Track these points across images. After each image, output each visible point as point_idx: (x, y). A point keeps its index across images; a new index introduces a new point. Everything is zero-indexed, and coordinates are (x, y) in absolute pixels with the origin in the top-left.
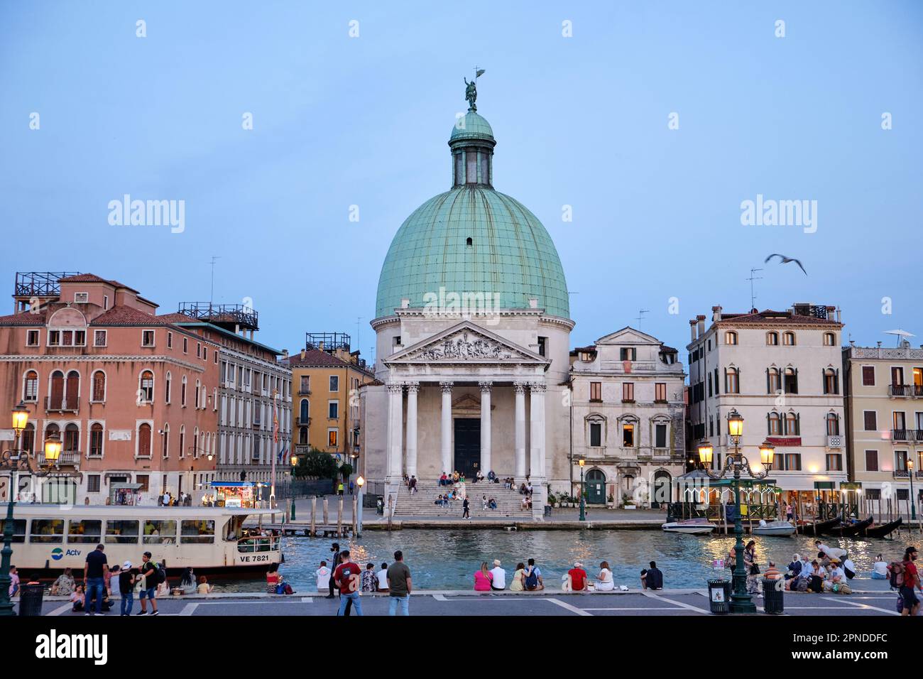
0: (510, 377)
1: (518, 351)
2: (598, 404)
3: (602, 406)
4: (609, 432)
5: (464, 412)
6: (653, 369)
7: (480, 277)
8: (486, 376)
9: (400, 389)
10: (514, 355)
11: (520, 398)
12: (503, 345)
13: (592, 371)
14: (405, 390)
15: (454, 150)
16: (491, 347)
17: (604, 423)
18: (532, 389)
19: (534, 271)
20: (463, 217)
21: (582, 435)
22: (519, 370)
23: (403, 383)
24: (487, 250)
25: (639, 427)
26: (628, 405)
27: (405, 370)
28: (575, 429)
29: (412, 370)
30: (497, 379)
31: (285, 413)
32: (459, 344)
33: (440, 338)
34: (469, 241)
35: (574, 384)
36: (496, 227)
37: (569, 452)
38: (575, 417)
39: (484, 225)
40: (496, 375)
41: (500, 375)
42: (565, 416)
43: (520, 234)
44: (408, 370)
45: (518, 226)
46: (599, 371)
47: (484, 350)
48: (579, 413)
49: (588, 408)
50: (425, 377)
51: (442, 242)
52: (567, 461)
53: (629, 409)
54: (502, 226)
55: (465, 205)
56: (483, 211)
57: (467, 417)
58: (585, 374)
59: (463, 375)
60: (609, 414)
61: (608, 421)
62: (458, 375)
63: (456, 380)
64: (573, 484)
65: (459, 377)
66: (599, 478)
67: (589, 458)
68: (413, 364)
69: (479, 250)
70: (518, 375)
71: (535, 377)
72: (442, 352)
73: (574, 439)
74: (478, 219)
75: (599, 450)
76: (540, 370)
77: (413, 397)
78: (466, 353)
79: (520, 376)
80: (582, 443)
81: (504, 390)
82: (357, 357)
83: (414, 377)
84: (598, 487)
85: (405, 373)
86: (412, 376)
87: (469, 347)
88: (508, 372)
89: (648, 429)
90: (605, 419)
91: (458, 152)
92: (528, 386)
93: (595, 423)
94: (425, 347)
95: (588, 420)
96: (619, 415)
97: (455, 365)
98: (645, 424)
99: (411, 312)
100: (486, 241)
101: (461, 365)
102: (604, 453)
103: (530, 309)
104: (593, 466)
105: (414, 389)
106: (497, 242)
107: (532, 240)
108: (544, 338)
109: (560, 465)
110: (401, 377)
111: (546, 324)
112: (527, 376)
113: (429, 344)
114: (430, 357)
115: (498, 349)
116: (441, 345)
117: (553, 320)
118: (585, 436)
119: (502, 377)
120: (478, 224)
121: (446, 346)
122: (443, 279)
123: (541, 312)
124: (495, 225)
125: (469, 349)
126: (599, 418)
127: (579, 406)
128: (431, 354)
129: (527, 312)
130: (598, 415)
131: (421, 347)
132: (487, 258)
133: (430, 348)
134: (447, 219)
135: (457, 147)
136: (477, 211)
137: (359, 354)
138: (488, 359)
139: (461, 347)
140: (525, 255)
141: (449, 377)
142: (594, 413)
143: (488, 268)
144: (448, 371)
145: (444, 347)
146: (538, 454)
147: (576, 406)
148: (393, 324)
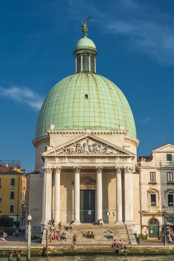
0: (113, 164)
1: (117, 150)
2: (154, 184)
3: (156, 185)
4: (160, 199)
7: (92, 114)
8: (99, 163)
9: (51, 171)
10: (115, 152)
11: (119, 176)
12: (109, 146)
13: (151, 166)
14: (54, 171)
16: (102, 147)
17: (158, 194)
18: (126, 171)
19: (120, 113)
20: (82, 85)
21: (146, 199)
22: (118, 160)
23: (52, 168)
24: (96, 101)
26: (170, 185)
27: (54, 160)
28: (142, 197)
29: (57, 160)
30: (105, 165)
32: (84, 146)
33: (73, 142)
34: (86, 96)
35: (141, 173)
36: (100, 90)
37: (140, 210)
38: (142, 191)
39: (94, 88)
40: (105, 163)
42: (137, 190)
43: (112, 94)
44: (55, 160)
45: (111, 90)
46: (154, 166)
47: (98, 149)
48: (144, 189)
49: (149, 186)
50: (64, 164)
51: (72, 96)
52: (139, 214)
53: (170, 187)
54: (103, 89)
55: (83, 79)
56: (93, 82)
57: (87, 189)
58: (147, 168)
59: (86, 163)
60: (160, 189)
61: (160, 193)
62: (83, 163)
63: (83, 166)
64: (142, 227)
65: (84, 164)
67: (150, 213)
68: (59, 157)
69: (92, 100)
70: (117, 163)
71: (127, 164)
72: (74, 150)
73: (142, 202)
74: (90, 85)
75: (155, 208)
76: (129, 160)
78: (88, 150)
79: (118, 163)
80: (147, 205)
84: (155, 228)
85: (53, 162)
86: (58, 163)
88: (112, 161)
90: (158, 191)
91: (78, 56)
92: (123, 169)
93: (153, 194)
94: (65, 147)
95: (149, 192)
96: (166, 189)
97: (81, 157)
99: (56, 132)
100: (95, 96)
101: (85, 157)
102: (158, 210)
103: (120, 130)
104: (152, 217)
105: (58, 171)
106: (101, 97)
107: (119, 97)
110: (52, 164)
111: (127, 141)
112: (123, 163)
113: (68, 146)
114: (68, 153)
115: (106, 148)
116: (74, 146)
117: (130, 139)
118: (148, 201)
119: (109, 164)
120: (91, 88)
121: (77, 147)
122: (73, 116)
123: (126, 132)
124: (99, 88)
125: (90, 148)
126: (155, 191)
127: (144, 185)
128: (68, 151)
129: (119, 132)
130: (154, 189)
131: (63, 147)
132: (96, 105)
133: (68, 148)
134: (74, 85)
135: (78, 53)
136: (90, 81)
137: (25, 171)
138: (101, 154)
139: (85, 147)
140: (115, 104)
141: (78, 164)
142: (152, 188)
143: (97, 110)
144: (78, 161)
145: (75, 148)
146: (130, 208)
147: (142, 185)
148: (45, 141)
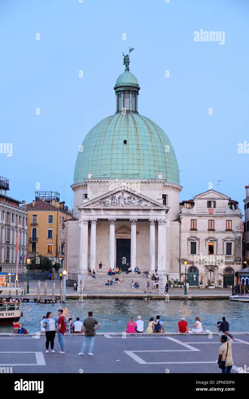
0: (147, 216)
1: (151, 202)
2: (195, 231)
3: (197, 233)
4: (200, 247)
5: (122, 235)
6: (225, 212)
7: (131, 162)
8: (134, 216)
9: (87, 222)
10: (149, 205)
11: (152, 228)
12: (143, 199)
13: (192, 214)
14: (90, 223)
15: (117, 92)
16: (137, 200)
17: (198, 242)
18: (159, 223)
20: (122, 129)
21: (186, 247)
22: (152, 213)
23: (89, 220)
24: (135, 147)
25: (217, 244)
26: (211, 232)
28: (182, 245)
29: (93, 212)
30: (140, 217)
31: (24, 235)
32: (119, 198)
33: (109, 195)
34: (125, 142)
35: (182, 220)
36: (140, 135)
37: (179, 257)
38: (182, 238)
39: (133, 133)
40: (139, 215)
41: (142, 215)
42: (177, 238)
43: (153, 138)
44: (91, 212)
45: (152, 134)
46: (195, 213)
47: (133, 202)
48: (185, 236)
49: (190, 233)
50: (100, 216)
51: (110, 142)
52: (178, 262)
53: (211, 234)
54: (143, 134)
55: (123, 122)
56: (133, 126)
57: (123, 238)
58: (188, 215)
59: (121, 215)
60: (201, 236)
61: (200, 241)
62: (118, 215)
63: (117, 218)
64: (181, 274)
65: (119, 216)
66: (195, 271)
67: (190, 261)
68: (94, 209)
69: (131, 147)
71: (161, 217)
72: (110, 203)
73: (182, 250)
74: (130, 129)
76: (163, 213)
77: (94, 227)
78: (123, 203)
79: (152, 216)
80: (186, 253)
81: (143, 223)
82: (63, 205)
83: (94, 216)
84: (195, 276)
85: (90, 214)
86: (94, 215)
87: (125, 200)
88: (146, 213)
89: (222, 245)
90: (198, 239)
91: (119, 93)
92: (157, 221)
93: (193, 242)
94: (101, 200)
95: (189, 240)
96: (206, 237)
97: (117, 209)
98: (220, 242)
99: (93, 181)
100: (134, 142)
101: (120, 210)
103: (158, 179)
104: (191, 265)
105: (94, 222)
106: (140, 142)
107: (160, 141)
108: (165, 195)
109: (174, 265)
110: (88, 216)
111: (167, 188)
112: (156, 216)
113: (103, 198)
114: (103, 205)
115: (141, 201)
116: (110, 199)
117: (170, 186)
118: (188, 249)
119: (143, 216)
120: (130, 133)
121: (112, 199)
122: (111, 163)
123: (164, 181)
124: (139, 133)
125: (125, 201)
126: (195, 239)
127: (184, 232)
128: (104, 204)
129: (156, 181)
130: (195, 237)
131: (98, 199)
132: (135, 152)
133: (103, 201)
134: (113, 130)
135: (118, 90)
136: (129, 125)
137: (65, 203)
138: (135, 206)
139: (120, 200)
140: (155, 150)
141: (113, 216)
142: (193, 236)
143: (135, 157)
144: (113, 213)
145: (111, 200)
146: (162, 258)
147: (183, 232)
148: (83, 187)
